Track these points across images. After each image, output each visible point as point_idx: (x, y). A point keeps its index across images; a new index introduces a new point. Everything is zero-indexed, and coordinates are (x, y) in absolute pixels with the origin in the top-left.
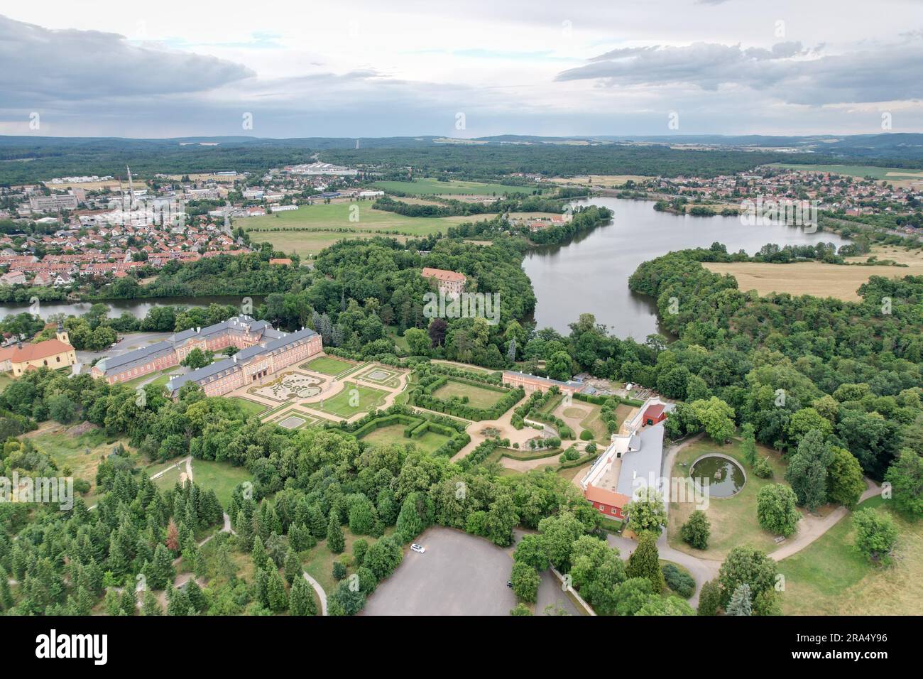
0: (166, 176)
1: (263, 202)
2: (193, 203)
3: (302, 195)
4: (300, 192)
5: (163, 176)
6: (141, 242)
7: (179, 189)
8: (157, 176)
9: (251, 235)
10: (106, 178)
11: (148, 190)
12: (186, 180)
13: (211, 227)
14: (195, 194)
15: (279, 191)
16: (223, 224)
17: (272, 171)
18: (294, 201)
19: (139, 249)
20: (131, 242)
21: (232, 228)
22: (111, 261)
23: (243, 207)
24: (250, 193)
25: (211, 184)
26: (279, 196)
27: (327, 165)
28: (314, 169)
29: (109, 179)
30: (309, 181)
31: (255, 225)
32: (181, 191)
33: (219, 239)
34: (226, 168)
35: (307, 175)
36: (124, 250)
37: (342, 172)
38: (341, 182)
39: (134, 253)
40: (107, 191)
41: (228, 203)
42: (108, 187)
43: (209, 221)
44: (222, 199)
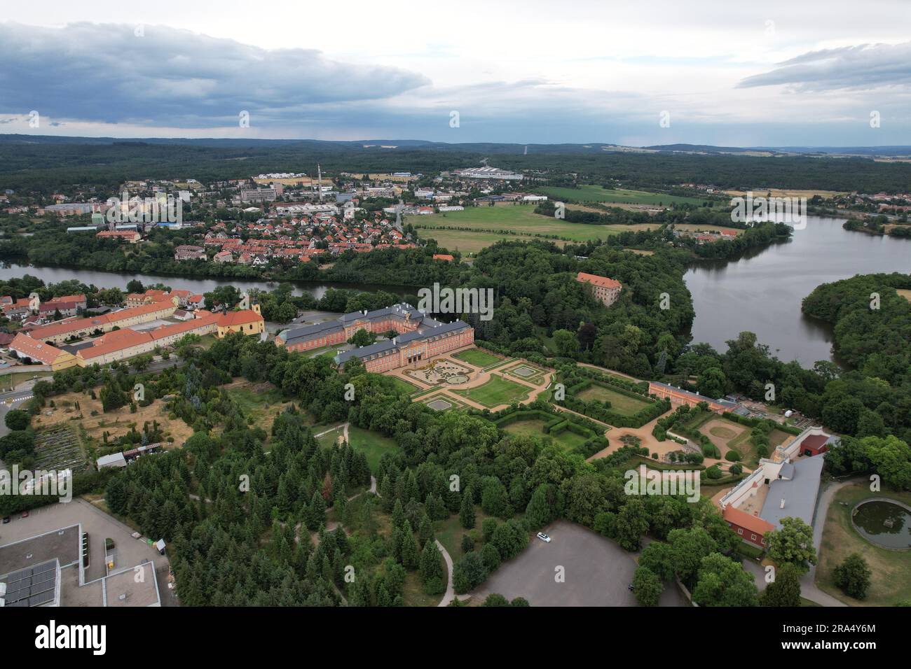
0: (349, 174)
1: (433, 202)
2: (370, 200)
3: (469, 197)
4: (467, 194)
5: (347, 175)
6: (324, 232)
7: (360, 186)
8: (342, 174)
9: (419, 231)
10: (300, 175)
11: (334, 187)
12: (366, 179)
13: (384, 223)
14: (372, 191)
15: (448, 192)
16: (395, 220)
17: (443, 173)
18: (461, 202)
19: (322, 238)
20: (316, 231)
21: (402, 224)
22: (299, 247)
23: (414, 205)
24: (420, 193)
25: (387, 184)
26: (447, 197)
27: (495, 169)
28: (482, 173)
29: (302, 176)
30: (476, 184)
31: (423, 223)
32: (361, 189)
33: (390, 233)
34: (401, 170)
35: (474, 179)
36: (310, 238)
37: (509, 176)
38: (507, 185)
39: (317, 241)
40: (300, 186)
41: (401, 201)
42: (302, 183)
43: (383, 217)
44: (396, 197)
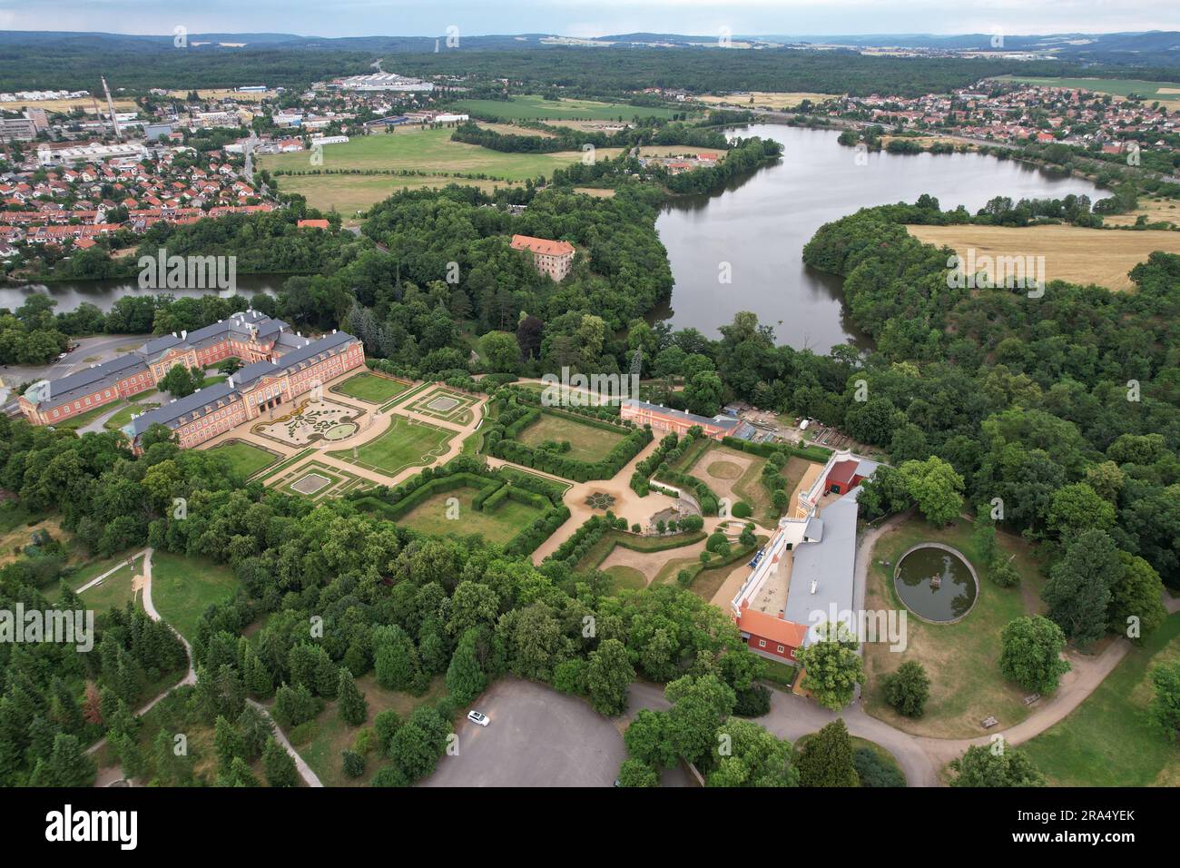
0: (164, 92)
1: (302, 131)
2: (203, 133)
3: (356, 120)
4: (353, 117)
5: (161, 92)
6: (122, 192)
7: (184, 111)
8: (152, 91)
9: (280, 180)
10: (77, 94)
11: (139, 114)
12: (193, 99)
13: (225, 169)
14: (205, 119)
15: (324, 115)
16: (242, 164)
17: (316, 86)
18: (344, 130)
19: (119, 202)
20: (108, 192)
21: (254, 170)
22: (74, 223)
23: (273, 138)
24: (283, 119)
25: (230, 105)
26: (323, 123)
27: (394, 76)
28: (374, 83)
29: (83, 96)
30: (365, 101)
31: (287, 166)
32: (187, 115)
33: (235, 187)
34: (251, 82)
35: (362, 92)
36: (96, 202)
37: (413, 86)
38: (410, 100)
39: (110, 208)
40: (80, 114)
41: (253, 132)
42: (81, 107)
43: (223, 160)
44: (243, 126)
